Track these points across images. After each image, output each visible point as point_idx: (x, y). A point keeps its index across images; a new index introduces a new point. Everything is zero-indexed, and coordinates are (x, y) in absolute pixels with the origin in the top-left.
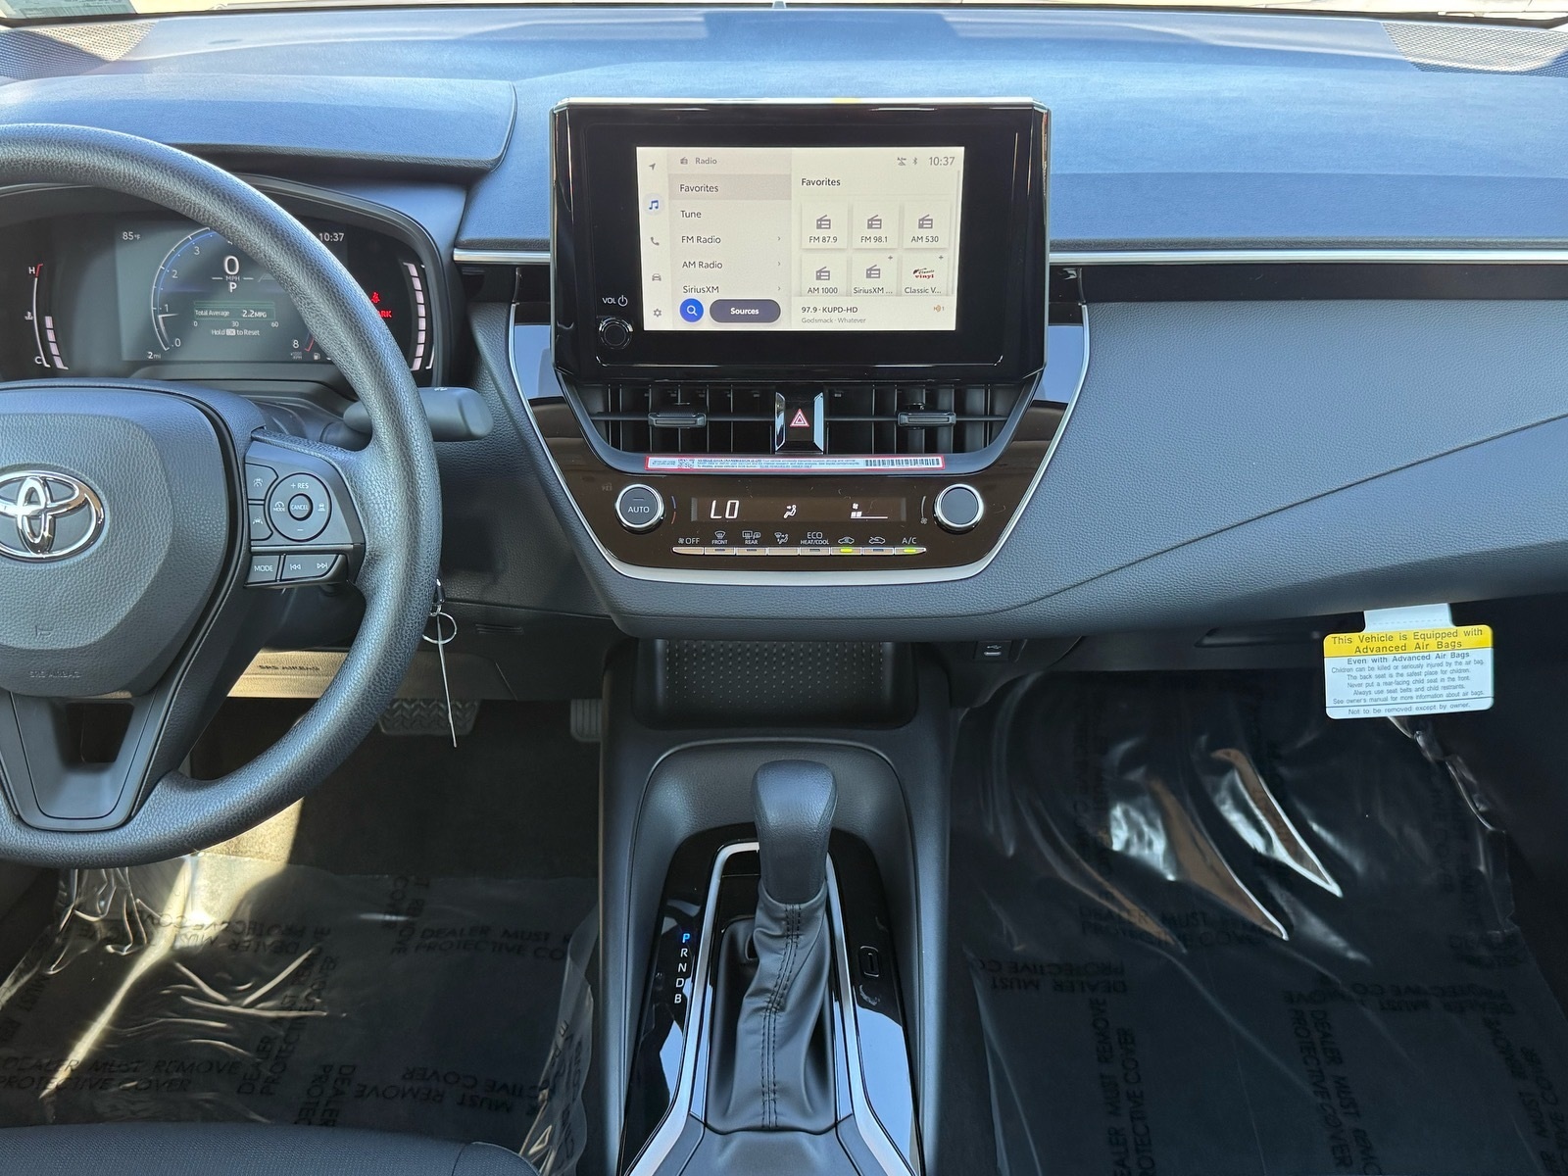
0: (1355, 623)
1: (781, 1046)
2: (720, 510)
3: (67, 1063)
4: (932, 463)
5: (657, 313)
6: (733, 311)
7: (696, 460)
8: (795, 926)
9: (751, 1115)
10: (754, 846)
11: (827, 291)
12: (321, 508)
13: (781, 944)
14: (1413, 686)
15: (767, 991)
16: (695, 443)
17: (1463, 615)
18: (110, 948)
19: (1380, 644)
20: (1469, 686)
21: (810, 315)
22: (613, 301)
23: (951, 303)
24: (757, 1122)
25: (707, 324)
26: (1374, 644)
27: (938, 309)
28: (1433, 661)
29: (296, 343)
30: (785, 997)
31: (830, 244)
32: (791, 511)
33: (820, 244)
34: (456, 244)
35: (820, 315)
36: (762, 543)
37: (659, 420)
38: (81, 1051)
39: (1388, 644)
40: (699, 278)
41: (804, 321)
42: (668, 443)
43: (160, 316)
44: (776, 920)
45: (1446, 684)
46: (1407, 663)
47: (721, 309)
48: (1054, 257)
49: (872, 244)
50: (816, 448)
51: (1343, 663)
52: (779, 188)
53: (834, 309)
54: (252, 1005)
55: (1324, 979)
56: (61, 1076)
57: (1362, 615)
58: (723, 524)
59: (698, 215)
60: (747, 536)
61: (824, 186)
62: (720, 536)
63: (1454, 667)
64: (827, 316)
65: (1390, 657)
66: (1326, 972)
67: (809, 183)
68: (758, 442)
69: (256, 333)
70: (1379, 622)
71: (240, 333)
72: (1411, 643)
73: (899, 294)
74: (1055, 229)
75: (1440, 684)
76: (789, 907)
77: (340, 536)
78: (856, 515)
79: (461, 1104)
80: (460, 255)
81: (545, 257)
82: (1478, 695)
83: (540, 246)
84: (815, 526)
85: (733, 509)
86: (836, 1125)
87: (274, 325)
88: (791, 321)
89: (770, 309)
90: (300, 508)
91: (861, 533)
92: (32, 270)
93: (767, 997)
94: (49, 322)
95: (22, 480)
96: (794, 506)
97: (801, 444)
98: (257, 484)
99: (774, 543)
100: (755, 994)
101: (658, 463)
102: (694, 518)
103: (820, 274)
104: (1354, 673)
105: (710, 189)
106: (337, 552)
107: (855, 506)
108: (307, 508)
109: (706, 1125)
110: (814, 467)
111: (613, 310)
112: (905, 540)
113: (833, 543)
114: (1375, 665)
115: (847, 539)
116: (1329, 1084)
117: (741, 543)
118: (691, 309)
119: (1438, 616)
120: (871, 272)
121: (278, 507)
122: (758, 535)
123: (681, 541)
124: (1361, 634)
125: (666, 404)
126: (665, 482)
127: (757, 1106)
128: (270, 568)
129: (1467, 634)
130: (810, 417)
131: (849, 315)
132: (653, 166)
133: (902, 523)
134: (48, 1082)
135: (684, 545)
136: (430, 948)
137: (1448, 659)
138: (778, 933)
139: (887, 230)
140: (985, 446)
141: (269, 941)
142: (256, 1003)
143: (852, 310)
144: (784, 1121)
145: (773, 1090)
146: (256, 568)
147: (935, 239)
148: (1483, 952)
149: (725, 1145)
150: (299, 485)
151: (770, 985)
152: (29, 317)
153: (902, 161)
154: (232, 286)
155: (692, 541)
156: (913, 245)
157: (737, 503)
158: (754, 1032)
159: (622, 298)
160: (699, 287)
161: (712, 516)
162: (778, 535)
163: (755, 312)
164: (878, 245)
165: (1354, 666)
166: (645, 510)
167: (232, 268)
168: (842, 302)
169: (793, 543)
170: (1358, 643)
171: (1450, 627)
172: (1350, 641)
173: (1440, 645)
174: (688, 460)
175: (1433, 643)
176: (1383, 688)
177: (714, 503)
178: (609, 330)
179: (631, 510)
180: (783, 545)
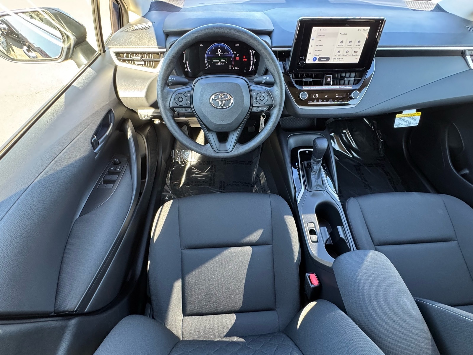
0: (401, 112)
1: (318, 181)
2: (315, 96)
4: (350, 87)
5: (309, 60)
6: (322, 59)
7: (311, 87)
9: (315, 189)
10: (312, 150)
11: (339, 55)
12: (266, 98)
13: (315, 165)
15: (314, 172)
16: (310, 84)
17: (418, 111)
18: (182, 165)
19: (404, 116)
20: (416, 122)
21: (334, 60)
22: (302, 58)
23: (359, 58)
24: (316, 190)
25: (317, 62)
26: (403, 116)
27: (356, 58)
28: (411, 118)
29: (230, 66)
31: (342, 46)
32: (327, 96)
33: (340, 46)
35: (336, 60)
36: (322, 102)
37: (305, 80)
39: (406, 115)
40: (318, 53)
41: (333, 61)
42: (307, 84)
43: (207, 61)
44: (316, 161)
45: (413, 121)
46: (407, 118)
47: (320, 59)
48: (378, 49)
50: (331, 84)
51: (398, 119)
52: (335, 35)
53: (339, 59)
54: (206, 173)
58: (315, 98)
59: (320, 41)
61: (344, 35)
62: (315, 101)
64: (338, 60)
65: (405, 118)
67: (341, 34)
69: (223, 64)
70: (405, 112)
71: (221, 64)
72: (409, 115)
73: (350, 56)
74: (379, 44)
75: (412, 122)
76: (318, 160)
77: (269, 103)
78: (337, 96)
79: (242, 186)
80: (273, 49)
81: (291, 49)
82: (416, 123)
83: (290, 47)
84: (331, 99)
85: (317, 96)
86: (326, 190)
87: (227, 62)
88: (330, 62)
89: (328, 59)
90: (262, 98)
91: (338, 100)
93: (315, 172)
94: (187, 62)
95: (219, 94)
96: (327, 95)
97: (328, 84)
98: (255, 94)
99: (324, 102)
101: (305, 88)
102: (311, 98)
103: (339, 52)
104: (400, 120)
105: (324, 35)
106: (268, 106)
107: (337, 95)
109: (308, 190)
110: (330, 88)
111: (302, 60)
112: (344, 101)
113: (334, 101)
114: (403, 119)
115: (336, 101)
116: (362, 178)
117: (318, 102)
118: (314, 59)
119: (414, 111)
120: (347, 52)
121: (258, 98)
122: (321, 100)
123: (309, 101)
125: (307, 77)
126: (308, 91)
128: (256, 109)
129: (417, 114)
130: (330, 79)
131: (341, 60)
132: (315, 31)
133: (345, 98)
134: (180, 185)
135: (309, 102)
136: (229, 164)
137: (414, 118)
138: (316, 163)
139: (352, 44)
141: (205, 163)
143: (342, 59)
144: (320, 190)
145: (317, 185)
146: (253, 109)
147: (360, 45)
148: (379, 158)
149: (311, 193)
150: (262, 94)
151: (315, 171)
152: (184, 62)
153: (358, 30)
154: (219, 55)
155: (311, 101)
156: (356, 46)
157: (318, 95)
158: (313, 177)
159: (304, 57)
160: (317, 55)
161: (314, 97)
162: (325, 100)
163: (326, 59)
164: (350, 46)
165: (400, 119)
166: (305, 96)
167: (219, 52)
168: (341, 57)
169: (327, 101)
170: (401, 115)
171: (416, 113)
172: (400, 115)
173: (413, 116)
174: (309, 87)
175: (412, 115)
176: (403, 122)
177: (314, 95)
178: (301, 63)
179: (303, 96)
180: (326, 102)
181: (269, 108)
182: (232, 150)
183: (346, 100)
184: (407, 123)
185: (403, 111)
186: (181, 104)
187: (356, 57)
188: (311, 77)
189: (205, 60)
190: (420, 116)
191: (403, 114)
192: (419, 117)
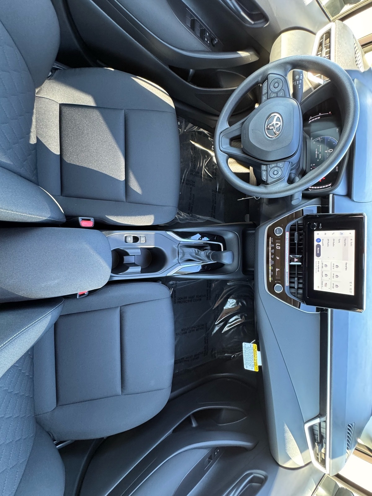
0: (259, 350)
1: (190, 255)
2: (278, 245)
3: (195, 143)
4: (287, 283)
5: (318, 234)
6: (318, 248)
8: (208, 257)
9: (180, 251)
11: (322, 266)
12: (275, 177)
13: (205, 254)
14: (248, 357)
15: (198, 252)
16: (291, 240)
17: (260, 367)
18: (213, 146)
19: (255, 353)
20: (248, 366)
21: (317, 263)
23: (319, 289)
24: (179, 252)
25: (316, 243)
26: (255, 352)
27: (318, 287)
28: (252, 361)
29: (314, 165)
30: (198, 255)
31: (332, 268)
32: (278, 258)
33: (332, 266)
34: (333, 194)
35: (317, 265)
36: (272, 253)
37: (296, 234)
39: (255, 354)
40: (325, 242)
41: (316, 262)
42: (292, 235)
43: (320, 139)
44: (209, 254)
45: (249, 363)
46: (252, 357)
47: (318, 246)
48: (329, 310)
49: (332, 276)
50: (290, 263)
52: (345, 257)
53: (319, 268)
54: (204, 170)
55: (209, 329)
56: (193, 143)
57: (260, 351)
58: (275, 246)
59: (339, 242)
60: (273, 250)
61: (345, 267)
62: (273, 246)
63: (251, 364)
64: (317, 266)
65: (253, 354)
66: (210, 330)
67: (346, 264)
68: (292, 252)
69: (316, 157)
70: (259, 354)
71: (316, 154)
72: (255, 358)
73: (321, 280)
74: (335, 310)
75: (248, 361)
76: (211, 256)
77: (270, 180)
78: (277, 270)
79: (189, 203)
80: (331, 196)
81: (331, 212)
82: (247, 367)
83: (333, 211)
84: (275, 262)
85: (278, 248)
86: (179, 263)
87: (318, 160)
88: (316, 259)
89: (319, 255)
90: (275, 173)
91: (273, 270)
92: (330, 112)
94: (319, 118)
95: (280, 122)
97: (291, 260)
98: (280, 164)
99: (272, 255)
100: (198, 251)
101: (287, 235)
102: (276, 241)
103: (326, 265)
104: (250, 348)
105: (345, 244)
106: (267, 180)
107: (279, 270)
108: (275, 174)
109: (179, 244)
110: (286, 262)
111: (318, 226)
113: (271, 266)
114: (252, 352)
115: (272, 268)
116: (193, 329)
118: (319, 240)
119: (260, 363)
120: (326, 275)
121: (276, 169)
122: (273, 252)
123: (272, 239)
124: (257, 350)
125: (300, 235)
126: (283, 236)
127: (182, 251)
128: (264, 169)
129: (257, 367)
130: (296, 262)
131: (317, 270)
132: (350, 233)
133: (275, 278)
134: (192, 141)
135: (271, 239)
136: (213, 195)
138: (207, 254)
139: (335, 279)
140: (290, 292)
141: (214, 171)
142: (205, 170)
143: (318, 271)
144: (180, 256)
145: (184, 254)
146: (264, 166)
147: (333, 288)
148: (213, 353)
149: (176, 247)
150: (280, 172)
151: (199, 253)
152: (320, 114)
153: (351, 283)
154: (326, 151)
155: (272, 241)
156: (332, 284)
157: (279, 248)
158: (192, 251)
159: (321, 227)
160: (323, 242)
161: (277, 244)
162: (273, 256)
163: (318, 253)
164: (332, 277)
165: (251, 348)
166: (278, 232)
167: (330, 151)
168: (320, 269)
169: (272, 258)
170: (255, 349)
171: (258, 365)
172: (256, 348)
173: (255, 363)
174: (288, 239)
175: (255, 362)
176: (248, 352)
177: (279, 244)
178: (314, 225)
179: (278, 230)
180: (271, 257)
181: (265, 182)
182: (221, 151)
183: (272, 279)
184: (247, 357)
185: (260, 352)
186: (272, 87)
187: (320, 286)
188: (299, 240)
189: (321, 137)
190: (254, 370)
191: (257, 351)
192: (253, 370)
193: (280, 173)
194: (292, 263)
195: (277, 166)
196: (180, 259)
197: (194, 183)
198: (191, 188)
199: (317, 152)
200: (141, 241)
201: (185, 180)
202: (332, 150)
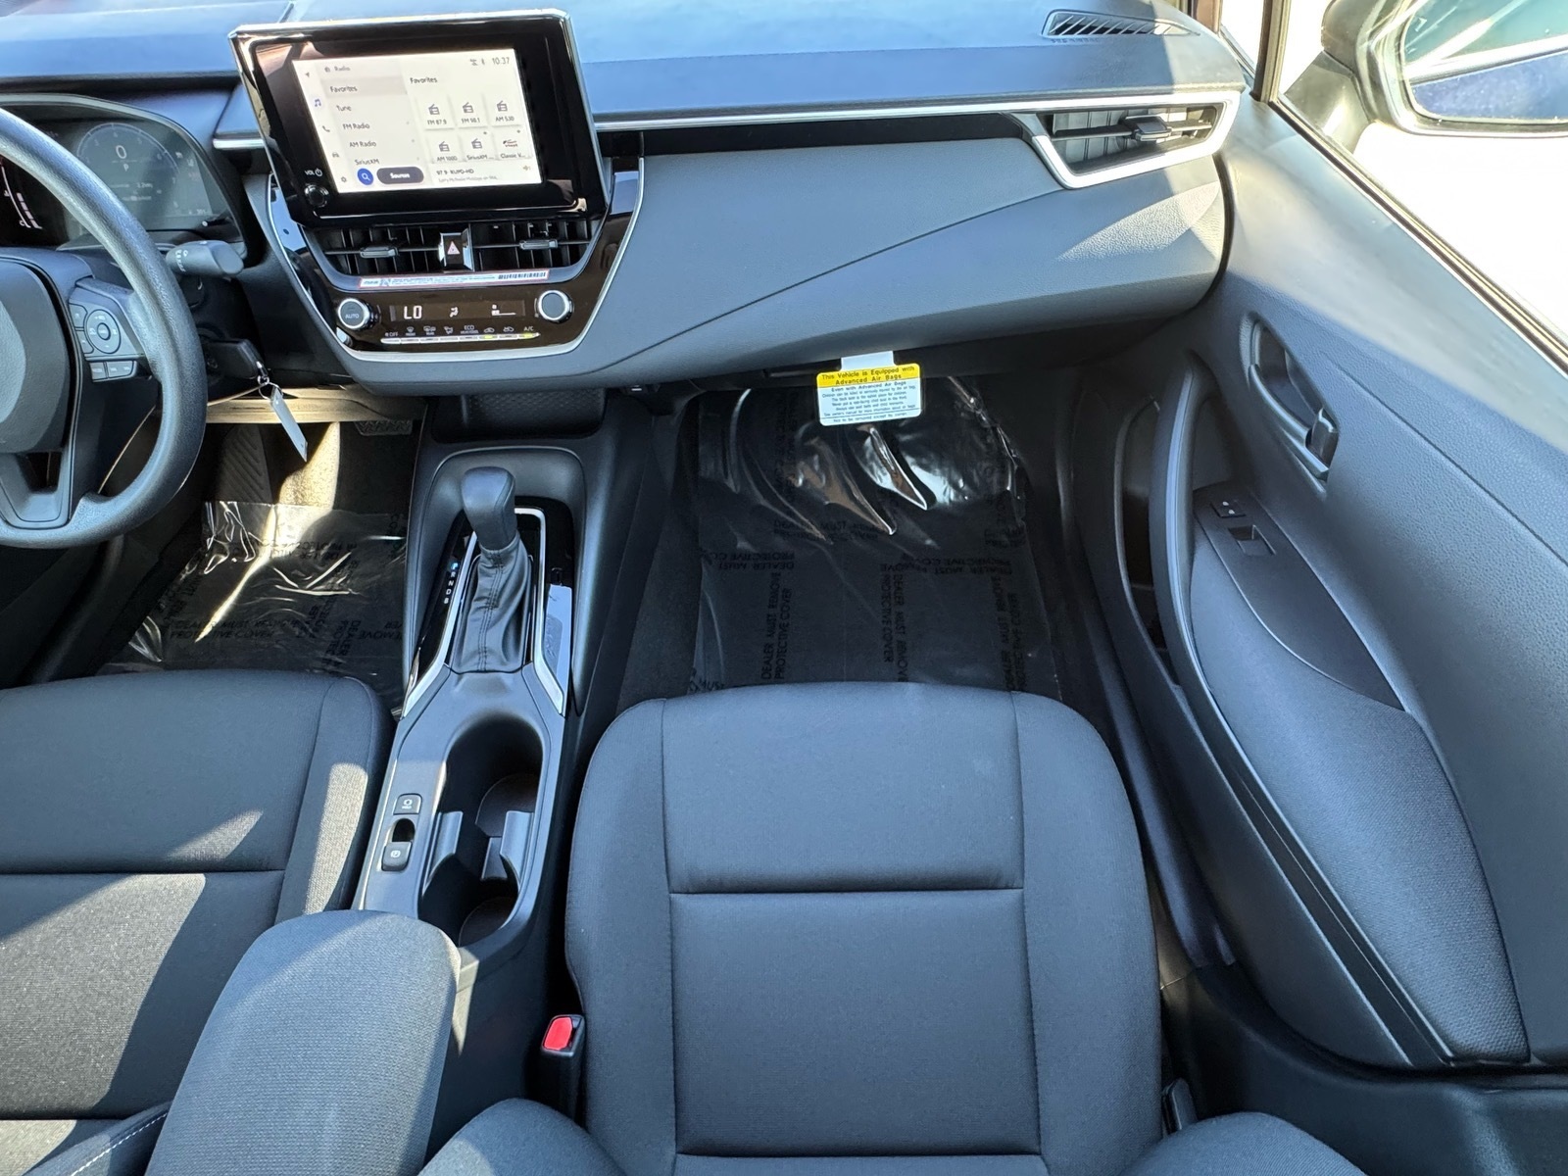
0: (834, 365)
1: (491, 626)
2: (410, 313)
4: (541, 275)
5: (344, 180)
6: (393, 176)
7: (392, 279)
8: (499, 562)
11: (450, 159)
12: (114, 332)
13: (493, 571)
14: (871, 404)
15: (483, 598)
16: (388, 268)
17: (901, 358)
18: (234, 560)
19: (850, 379)
20: (906, 403)
21: (443, 177)
22: (312, 173)
23: (534, 162)
24: (475, 668)
25: (378, 186)
26: (847, 379)
27: (526, 168)
28: (884, 387)
30: (498, 601)
31: (442, 125)
32: (455, 312)
33: (435, 126)
34: (215, 136)
35: (451, 176)
36: (437, 334)
37: (368, 253)
38: (218, 616)
39: (855, 378)
40: (364, 154)
41: (441, 181)
42: (373, 268)
44: (489, 559)
45: (892, 402)
46: (868, 389)
47: (384, 175)
49: (470, 124)
50: (466, 268)
51: (828, 391)
52: (393, 86)
53: (458, 172)
54: (310, 589)
56: (207, 630)
57: (840, 360)
58: (413, 323)
59: (349, 108)
60: (427, 330)
61: (427, 82)
62: (411, 331)
63: (896, 391)
64: (453, 176)
65: (857, 386)
66: (906, 552)
67: (417, 81)
68: (435, 267)
70: (850, 364)
72: (870, 377)
73: (497, 159)
74: (591, 108)
75: (888, 402)
76: (492, 552)
77: (130, 350)
78: (495, 313)
80: (220, 144)
81: (259, 143)
82: (912, 407)
83: (253, 135)
84: (469, 322)
85: (418, 312)
86: (521, 668)
88: (432, 182)
89: (416, 174)
90: (104, 332)
91: (498, 326)
93: (485, 601)
96: (456, 309)
97: (456, 266)
98: (77, 316)
99: (444, 334)
100: (478, 599)
101: (369, 282)
102: (393, 319)
103: (442, 147)
104: (836, 397)
105: (351, 89)
106: (133, 360)
107: (494, 307)
108: (107, 332)
109: (452, 670)
110: (465, 282)
111: (313, 180)
112: (526, 329)
113: (481, 332)
114: (848, 392)
115: (489, 330)
116: (893, 617)
117: (423, 334)
118: (364, 176)
119: (885, 359)
120: (476, 144)
121: (92, 332)
122: (434, 329)
123: (387, 334)
124: (839, 372)
125: (366, 243)
126: (365, 297)
127: (476, 660)
128: (101, 370)
129: (904, 369)
130: (461, 247)
131: (466, 175)
132: (308, 75)
133: (523, 317)
134: (200, 634)
135: (389, 337)
137: (893, 386)
138: (490, 565)
139: (478, 114)
140: (576, 262)
141: (323, 552)
143: (470, 171)
145: (486, 652)
146: (92, 371)
147: (512, 118)
148: (1005, 539)
149: (459, 679)
150: (100, 318)
151: (486, 594)
152: (6, 194)
153: (474, 62)
154: (126, 167)
155: (394, 334)
156: (498, 123)
157: (420, 308)
158: (475, 620)
159: (318, 170)
160: (365, 160)
161: (406, 317)
162: (446, 328)
163: (407, 176)
164: (474, 124)
165: (836, 393)
166: (356, 316)
167: (122, 154)
168: (464, 166)
169: (456, 333)
170: (837, 378)
171: (895, 366)
172: (833, 377)
173: (887, 377)
174: (386, 279)
175: (883, 376)
176: (853, 405)
177: (406, 308)
178: (313, 194)
179: (347, 316)
180: (450, 335)
181: (140, 367)
182: (68, 521)
183: (531, 328)
184: (872, 408)
185: (843, 359)
187: (520, 163)
188: (383, 241)
190: (919, 380)
191: (843, 371)
192: (917, 383)
193: (102, 317)
194: (468, 261)
195: (84, 329)
196: (503, 663)
197: (345, 623)
198: (363, 635)
199: (131, 194)
200: (413, 811)
201: (329, 656)
202: (120, 149)
